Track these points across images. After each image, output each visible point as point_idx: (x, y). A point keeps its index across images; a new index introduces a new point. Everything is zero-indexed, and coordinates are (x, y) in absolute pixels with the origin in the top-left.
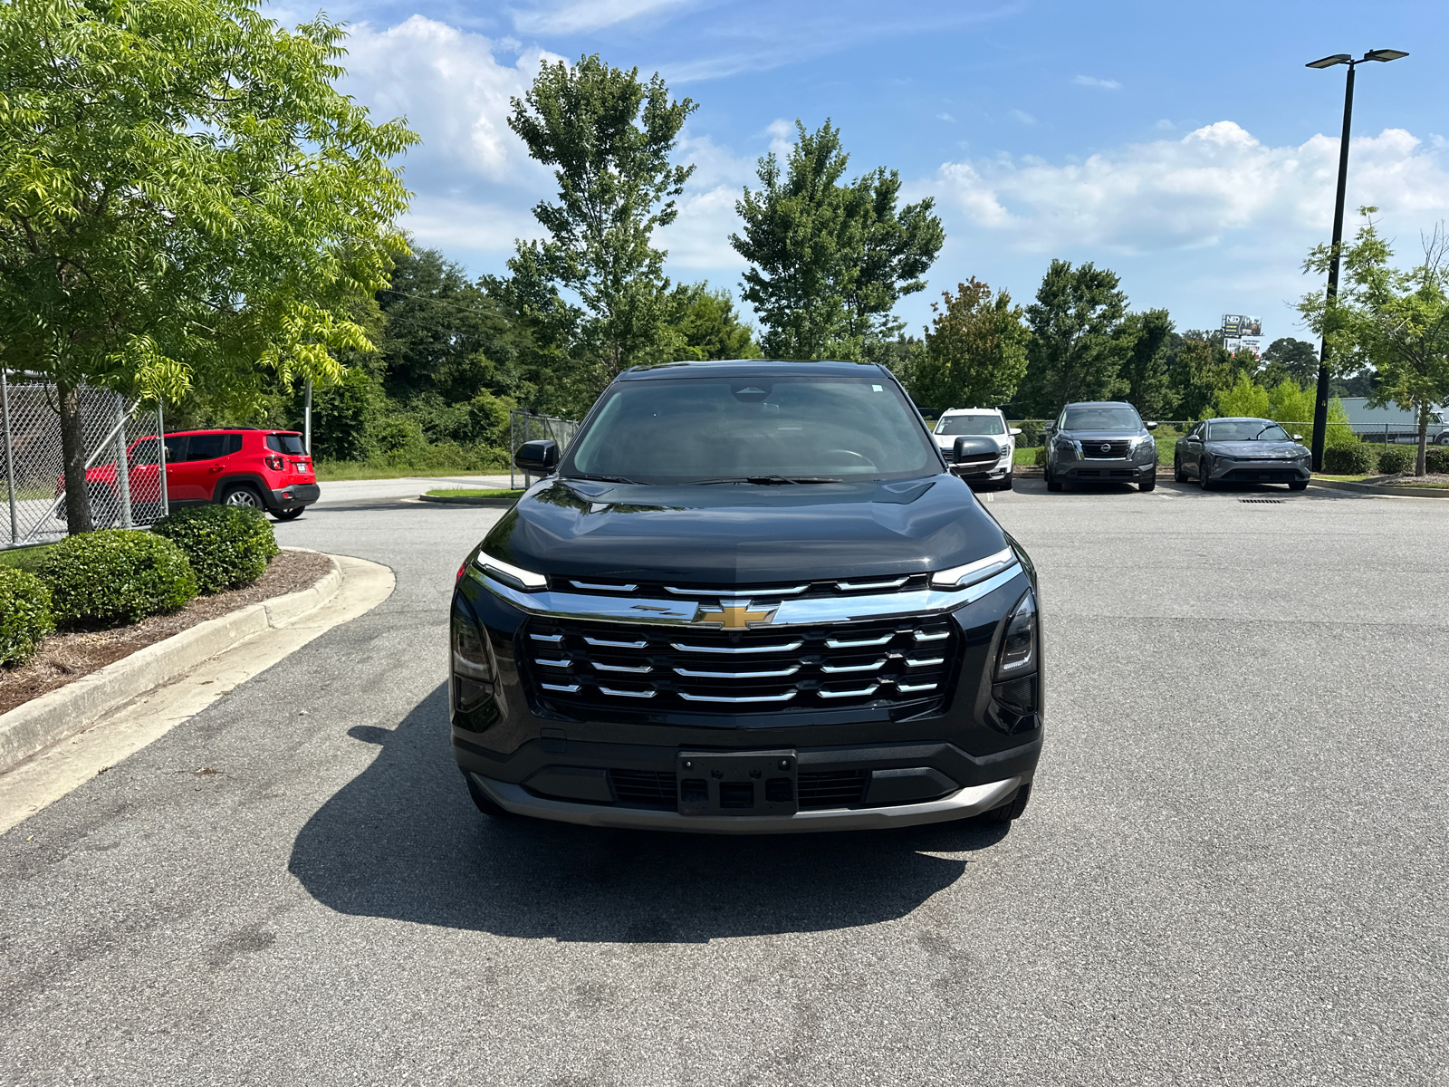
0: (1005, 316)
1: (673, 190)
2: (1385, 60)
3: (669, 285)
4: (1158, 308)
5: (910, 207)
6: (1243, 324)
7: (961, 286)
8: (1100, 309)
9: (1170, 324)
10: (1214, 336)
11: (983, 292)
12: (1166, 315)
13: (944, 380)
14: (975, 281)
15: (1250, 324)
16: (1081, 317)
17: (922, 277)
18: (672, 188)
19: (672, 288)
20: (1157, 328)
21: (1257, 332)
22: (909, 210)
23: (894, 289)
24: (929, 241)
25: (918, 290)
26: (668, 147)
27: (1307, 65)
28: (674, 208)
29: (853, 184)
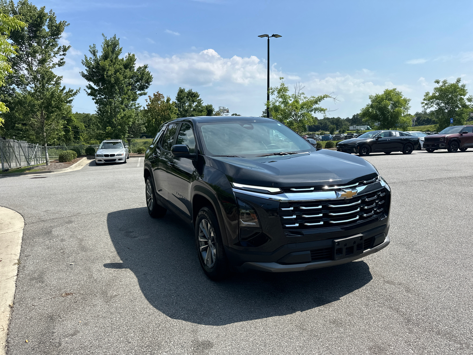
0: (170, 105)
1: (62, 54)
2: (276, 37)
3: (65, 89)
4: (209, 104)
5: (140, 67)
6: (224, 109)
7: (154, 94)
8: (195, 104)
9: (213, 109)
10: (217, 113)
11: (162, 97)
12: (212, 106)
13: (153, 125)
14: (159, 93)
15: (226, 109)
16: (190, 106)
17: (146, 91)
18: (62, 53)
19: (67, 90)
20: (210, 110)
21: (228, 112)
22: (140, 68)
23: (137, 94)
24: (148, 79)
25: (145, 95)
26: (59, 38)
27: (258, 36)
28: (64, 60)
29: (126, 58)
